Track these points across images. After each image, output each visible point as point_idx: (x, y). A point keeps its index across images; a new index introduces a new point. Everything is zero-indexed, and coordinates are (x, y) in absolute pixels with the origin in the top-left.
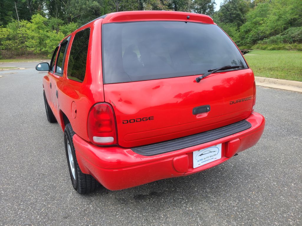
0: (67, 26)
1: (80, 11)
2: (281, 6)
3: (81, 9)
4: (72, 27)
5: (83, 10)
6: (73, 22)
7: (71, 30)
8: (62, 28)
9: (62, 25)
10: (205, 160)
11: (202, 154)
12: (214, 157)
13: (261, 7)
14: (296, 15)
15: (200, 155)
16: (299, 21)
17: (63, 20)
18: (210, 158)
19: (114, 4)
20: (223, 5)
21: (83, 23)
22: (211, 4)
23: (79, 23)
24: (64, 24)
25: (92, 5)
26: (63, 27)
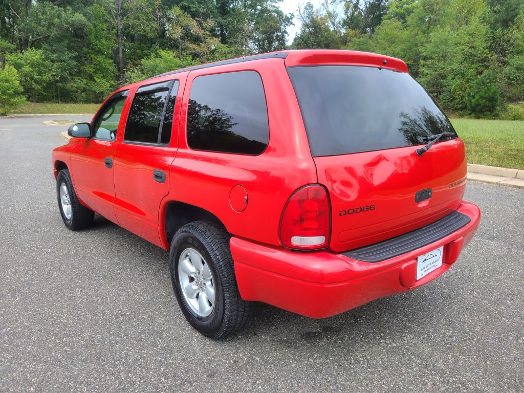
0: (21, 55)
1: (49, 28)
2: (388, 45)
3: (51, 25)
4: (32, 56)
5: (54, 26)
6: (33, 48)
7: (29, 63)
8: (13, 57)
9: (11, 53)
10: (428, 268)
11: (425, 260)
12: (435, 264)
13: (358, 45)
14: (409, 60)
15: (424, 261)
16: (414, 70)
17: (12, 42)
18: (432, 265)
19: (112, 20)
20: (299, 36)
21: (54, 50)
22: (280, 34)
23: (47, 50)
24: (15, 50)
25: (73, 19)
26: (13, 55)
